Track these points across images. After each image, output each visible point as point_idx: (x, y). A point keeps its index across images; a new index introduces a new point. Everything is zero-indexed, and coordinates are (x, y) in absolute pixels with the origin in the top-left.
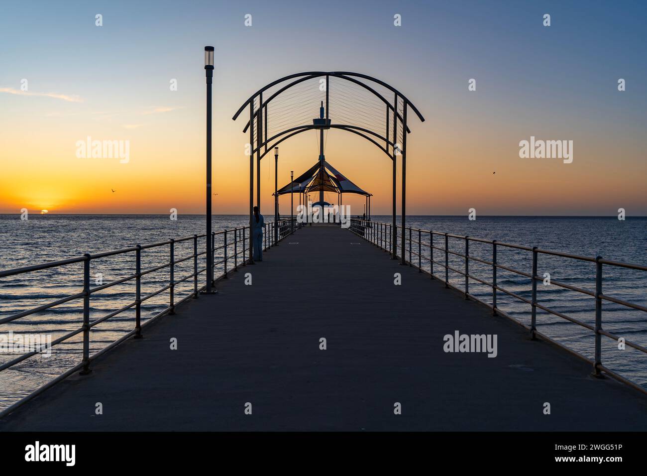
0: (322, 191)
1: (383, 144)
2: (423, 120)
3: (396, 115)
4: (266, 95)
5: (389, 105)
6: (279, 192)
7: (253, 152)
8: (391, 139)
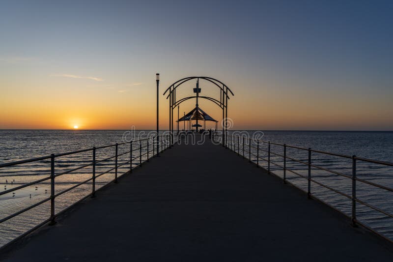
0: (197, 120)
1: (220, 104)
2: (233, 95)
3: (224, 92)
4: (175, 85)
5: (221, 89)
6: (180, 120)
7: (170, 107)
8: (222, 103)
